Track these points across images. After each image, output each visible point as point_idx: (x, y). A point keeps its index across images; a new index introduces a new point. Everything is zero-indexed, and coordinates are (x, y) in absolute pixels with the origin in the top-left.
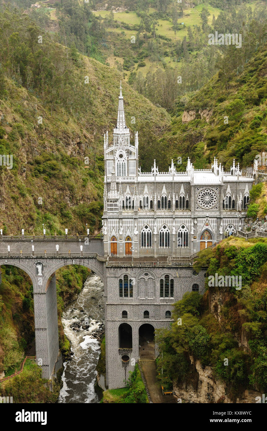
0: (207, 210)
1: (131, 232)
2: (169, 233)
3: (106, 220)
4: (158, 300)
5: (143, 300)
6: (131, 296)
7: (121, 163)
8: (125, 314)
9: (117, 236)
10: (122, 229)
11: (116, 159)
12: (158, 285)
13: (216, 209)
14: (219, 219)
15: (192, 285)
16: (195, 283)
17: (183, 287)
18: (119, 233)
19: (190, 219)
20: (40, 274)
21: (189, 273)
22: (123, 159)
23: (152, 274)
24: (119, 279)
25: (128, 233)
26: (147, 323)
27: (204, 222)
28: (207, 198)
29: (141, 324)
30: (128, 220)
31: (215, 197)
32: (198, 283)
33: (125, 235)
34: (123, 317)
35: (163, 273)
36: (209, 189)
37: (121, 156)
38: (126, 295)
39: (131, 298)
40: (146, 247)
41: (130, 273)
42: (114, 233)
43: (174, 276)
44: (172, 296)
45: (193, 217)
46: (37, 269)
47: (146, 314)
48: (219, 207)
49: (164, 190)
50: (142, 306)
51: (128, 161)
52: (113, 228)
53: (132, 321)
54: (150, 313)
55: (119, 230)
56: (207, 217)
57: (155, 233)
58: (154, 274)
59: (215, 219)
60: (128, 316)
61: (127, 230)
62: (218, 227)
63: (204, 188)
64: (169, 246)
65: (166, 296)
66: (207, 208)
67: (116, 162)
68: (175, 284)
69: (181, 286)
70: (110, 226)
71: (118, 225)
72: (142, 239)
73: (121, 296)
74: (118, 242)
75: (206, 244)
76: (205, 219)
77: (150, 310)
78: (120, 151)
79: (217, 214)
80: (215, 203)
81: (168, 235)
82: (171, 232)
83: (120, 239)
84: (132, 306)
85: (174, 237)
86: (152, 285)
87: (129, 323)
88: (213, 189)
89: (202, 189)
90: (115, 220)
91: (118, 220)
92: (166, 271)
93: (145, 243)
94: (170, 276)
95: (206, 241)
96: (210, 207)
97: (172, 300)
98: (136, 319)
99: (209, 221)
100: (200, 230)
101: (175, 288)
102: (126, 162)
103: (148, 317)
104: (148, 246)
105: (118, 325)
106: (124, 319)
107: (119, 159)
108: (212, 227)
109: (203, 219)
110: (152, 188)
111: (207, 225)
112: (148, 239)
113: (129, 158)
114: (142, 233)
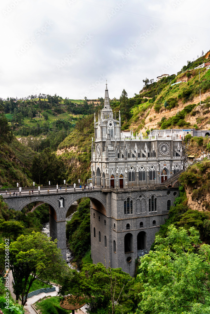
0: (165, 156)
1: (123, 171)
2: (144, 171)
3: (108, 164)
4: (148, 214)
5: (139, 214)
6: (132, 213)
7: (111, 129)
8: (128, 226)
9: (115, 174)
10: (118, 170)
11: (108, 126)
12: (148, 203)
13: (169, 156)
14: (171, 162)
15: (167, 201)
16: (169, 199)
17: (162, 203)
18: (116, 172)
19: (156, 162)
20: (62, 206)
21: (165, 193)
22: (112, 126)
23: (144, 196)
24: (124, 201)
25: (122, 172)
26: (142, 230)
27: (163, 163)
28: (164, 149)
29: (138, 232)
30: (121, 163)
31: (168, 148)
32: (170, 200)
33: (120, 174)
34: (127, 229)
35: (150, 194)
36: (165, 143)
37: (111, 124)
38: (128, 213)
39: (132, 214)
40: (132, 182)
41: (131, 196)
42: (112, 173)
43: (157, 196)
44: (155, 210)
45: (157, 160)
46: (60, 203)
47: (141, 224)
48: (171, 154)
49: (136, 146)
50: (139, 219)
51: (115, 127)
52: (112, 169)
53: (133, 231)
54: (144, 223)
55: (116, 170)
56: (165, 160)
57: (137, 171)
58: (145, 195)
59: (169, 162)
60: (130, 227)
61: (121, 170)
62: (171, 166)
63: (163, 142)
64: (145, 180)
65: (152, 210)
66: (164, 155)
67: (108, 128)
68: (157, 201)
69: (161, 203)
70: (110, 168)
71: (115, 167)
72: (129, 176)
73: (125, 213)
74: (115, 179)
75: (164, 178)
76: (164, 162)
77: (144, 221)
78: (110, 121)
79: (169, 158)
80: (168, 152)
81: (144, 172)
82: (146, 171)
83: (117, 177)
84: (132, 220)
85: (148, 173)
86: (144, 204)
87: (131, 232)
88: (167, 143)
89: (161, 143)
90: (113, 164)
91: (115, 164)
92: (152, 193)
93: (131, 179)
94: (155, 196)
95: (164, 176)
96: (166, 154)
97: (156, 212)
98: (135, 229)
99: (166, 163)
100: (162, 169)
101: (157, 204)
102: (114, 128)
103: (142, 227)
104: (133, 181)
105: (124, 234)
106: (128, 230)
107: (110, 126)
108: (168, 167)
109: (163, 162)
110: (129, 145)
111: (165, 165)
112: (132, 176)
113: (115, 126)
114: (129, 172)
